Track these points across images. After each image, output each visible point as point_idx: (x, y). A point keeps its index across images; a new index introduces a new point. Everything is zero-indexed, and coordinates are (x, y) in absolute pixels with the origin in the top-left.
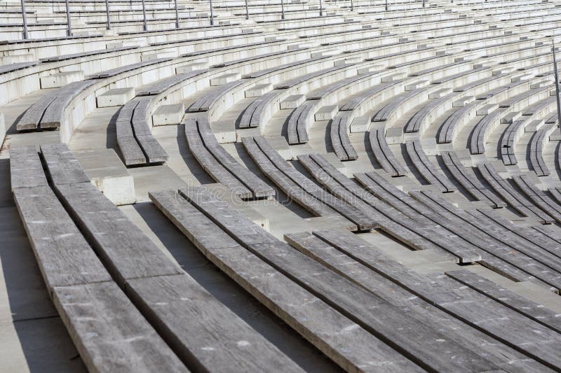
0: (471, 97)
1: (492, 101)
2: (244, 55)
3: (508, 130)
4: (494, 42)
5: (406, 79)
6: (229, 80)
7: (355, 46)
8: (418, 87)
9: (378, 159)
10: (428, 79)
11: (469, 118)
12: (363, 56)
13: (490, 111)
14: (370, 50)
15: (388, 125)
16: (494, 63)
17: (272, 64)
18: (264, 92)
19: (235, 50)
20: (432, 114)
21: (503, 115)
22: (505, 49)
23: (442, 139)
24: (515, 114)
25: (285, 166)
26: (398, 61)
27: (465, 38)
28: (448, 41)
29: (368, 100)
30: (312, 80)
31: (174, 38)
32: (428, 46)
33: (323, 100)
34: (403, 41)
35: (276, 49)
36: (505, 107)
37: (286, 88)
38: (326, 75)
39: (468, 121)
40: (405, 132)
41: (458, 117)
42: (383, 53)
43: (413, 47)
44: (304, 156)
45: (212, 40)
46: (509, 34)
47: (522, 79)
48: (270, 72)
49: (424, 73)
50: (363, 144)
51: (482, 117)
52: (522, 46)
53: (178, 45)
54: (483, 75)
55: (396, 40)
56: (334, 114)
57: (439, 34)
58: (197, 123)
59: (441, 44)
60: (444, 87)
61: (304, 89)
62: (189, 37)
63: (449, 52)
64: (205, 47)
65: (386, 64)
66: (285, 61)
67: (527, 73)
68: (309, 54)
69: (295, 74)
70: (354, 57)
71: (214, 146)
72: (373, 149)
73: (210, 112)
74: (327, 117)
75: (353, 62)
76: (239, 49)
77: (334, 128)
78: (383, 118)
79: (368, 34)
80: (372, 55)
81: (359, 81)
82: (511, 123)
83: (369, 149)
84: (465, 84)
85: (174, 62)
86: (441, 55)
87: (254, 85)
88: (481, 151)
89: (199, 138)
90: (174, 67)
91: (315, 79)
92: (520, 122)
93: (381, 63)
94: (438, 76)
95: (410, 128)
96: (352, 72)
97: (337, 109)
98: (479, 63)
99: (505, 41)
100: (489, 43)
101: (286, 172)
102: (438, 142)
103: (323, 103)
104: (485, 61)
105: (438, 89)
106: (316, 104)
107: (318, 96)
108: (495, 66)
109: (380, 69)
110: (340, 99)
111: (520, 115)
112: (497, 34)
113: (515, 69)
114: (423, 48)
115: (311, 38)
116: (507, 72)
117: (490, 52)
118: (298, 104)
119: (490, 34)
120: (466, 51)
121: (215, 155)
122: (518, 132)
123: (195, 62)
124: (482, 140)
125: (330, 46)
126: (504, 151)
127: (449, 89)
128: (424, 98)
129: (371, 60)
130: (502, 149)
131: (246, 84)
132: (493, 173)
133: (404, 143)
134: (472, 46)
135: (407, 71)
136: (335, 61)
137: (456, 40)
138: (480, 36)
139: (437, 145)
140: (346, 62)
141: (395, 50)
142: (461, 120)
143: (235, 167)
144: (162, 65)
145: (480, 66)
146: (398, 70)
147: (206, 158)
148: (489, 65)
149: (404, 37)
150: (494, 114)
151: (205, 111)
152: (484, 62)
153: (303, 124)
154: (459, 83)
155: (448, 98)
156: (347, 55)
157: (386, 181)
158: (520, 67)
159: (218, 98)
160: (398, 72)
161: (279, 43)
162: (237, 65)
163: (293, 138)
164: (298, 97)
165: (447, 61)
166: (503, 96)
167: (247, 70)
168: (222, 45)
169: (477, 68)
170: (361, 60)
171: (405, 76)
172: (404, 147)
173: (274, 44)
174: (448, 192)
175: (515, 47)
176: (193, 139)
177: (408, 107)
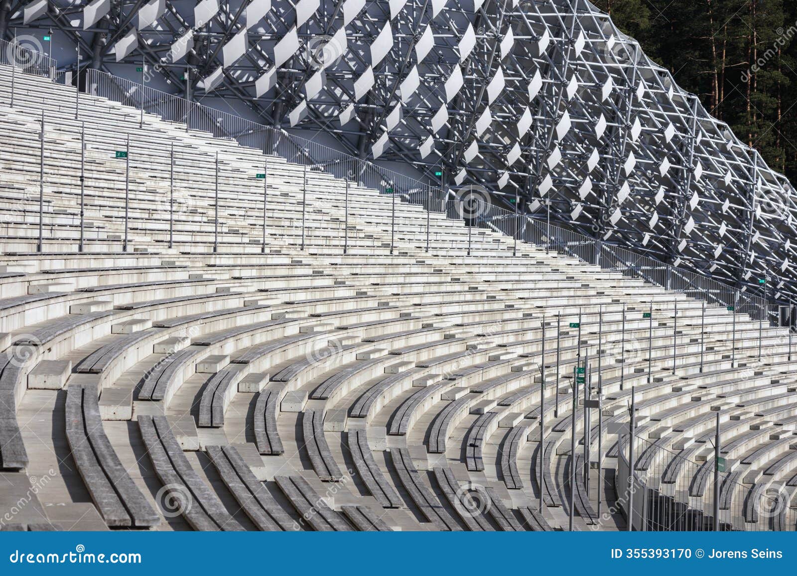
0: (437, 375)
1: (462, 382)
2: (159, 294)
3: (478, 424)
4: (473, 308)
5: (358, 345)
6: (136, 328)
7: (301, 296)
8: (372, 356)
9: (310, 453)
10: (386, 347)
11: (431, 403)
12: (309, 310)
13: (458, 396)
14: (319, 303)
15: (329, 405)
16: (470, 335)
17: (193, 310)
18: (178, 348)
19: (150, 288)
20: (386, 394)
21: (473, 403)
22: (485, 318)
23: (394, 430)
24: (489, 402)
25: (185, 469)
26: (352, 320)
27: (438, 299)
28: (417, 300)
29: (308, 369)
30: (241, 336)
31: (74, 264)
32: (391, 304)
33: (251, 365)
34: (361, 295)
35: (201, 290)
36: (476, 392)
37: (207, 345)
38: (260, 331)
39: (430, 406)
40: (349, 416)
41: (418, 401)
42: (334, 308)
43: (372, 304)
44: (214, 447)
45: (121, 272)
46: (492, 299)
47: (502, 358)
48: (189, 320)
49: (382, 338)
50: (294, 429)
51: (447, 403)
52: (507, 316)
53: (77, 274)
54: (455, 348)
55: (352, 293)
56: (263, 385)
57: (407, 290)
58: (83, 390)
59: (407, 304)
60: (406, 360)
61: (230, 348)
62: (94, 264)
63: (417, 315)
64: (112, 280)
65: (336, 322)
66: (211, 307)
67: (509, 351)
68: (242, 300)
69: (222, 325)
70: (299, 309)
71: (97, 434)
72: (306, 439)
73: (103, 375)
74: (253, 388)
75: (295, 316)
76: (154, 287)
77: (260, 405)
78: (324, 396)
79: (319, 282)
80: (320, 309)
81: (300, 343)
82: (481, 415)
83: (300, 438)
84: (431, 357)
85: (69, 298)
86: (405, 317)
87: (166, 337)
88: (440, 449)
89: (80, 419)
90: (68, 304)
91: (245, 335)
92: (493, 414)
93: (329, 321)
94: (399, 344)
95: (356, 412)
96: (292, 330)
97: (268, 378)
98: (452, 332)
99: (487, 307)
100: (466, 308)
101: (185, 478)
102: (388, 433)
103: (251, 369)
104: (460, 330)
105: (397, 362)
106: (241, 370)
107: (245, 359)
108: (471, 338)
109: (329, 328)
110: (274, 364)
111: (495, 404)
112: (478, 297)
113: (494, 345)
114: (384, 306)
115: (247, 281)
116: (484, 347)
117: (467, 320)
118: (219, 367)
119: (469, 297)
120: (437, 315)
121: (96, 449)
122: (489, 427)
123: (96, 299)
124: (444, 435)
125: (269, 293)
126: (470, 451)
127: (410, 363)
128: (378, 372)
129: (319, 316)
130: (468, 448)
131: (157, 336)
132: (453, 482)
133: (346, 431)
134: (445, 310)
135: (362, 334)
136: (273, 312)
137: (427, 300)
138: (456, 298)
139: (387, 437)
140: (287, 316)
141: (350, 305)
142: (421, 405)
143: (117, 474)
144: (52, 301)
145: (453, 336)
146: (350, 332)
147: (84, 453)
148: (464, 336)
149: (362, 290)
150: (463, 400)
151: (97, 373)
152: (458, 331)
153: (221, 398)
154: (424, 356)
155: (408, 374)
156: (289, 306)
157: (314, 492)
158: (501, 343)
159: (116, 355)
160: (350, 334)
161: (205, 283)
162: (149, 309)
163: (204, 418)
164: (221, 358)
165: (412, 326)
166: (477, 377)
167: (161, 315)
168: (134, 279)
169: (449, 338)
170: (306, 315)
171: (359, 340)
172: (345, 436)
173: (200, 283)
174: (391, 507)
175: (498, 317)
176: (72, 418)
177: (357, 382)
